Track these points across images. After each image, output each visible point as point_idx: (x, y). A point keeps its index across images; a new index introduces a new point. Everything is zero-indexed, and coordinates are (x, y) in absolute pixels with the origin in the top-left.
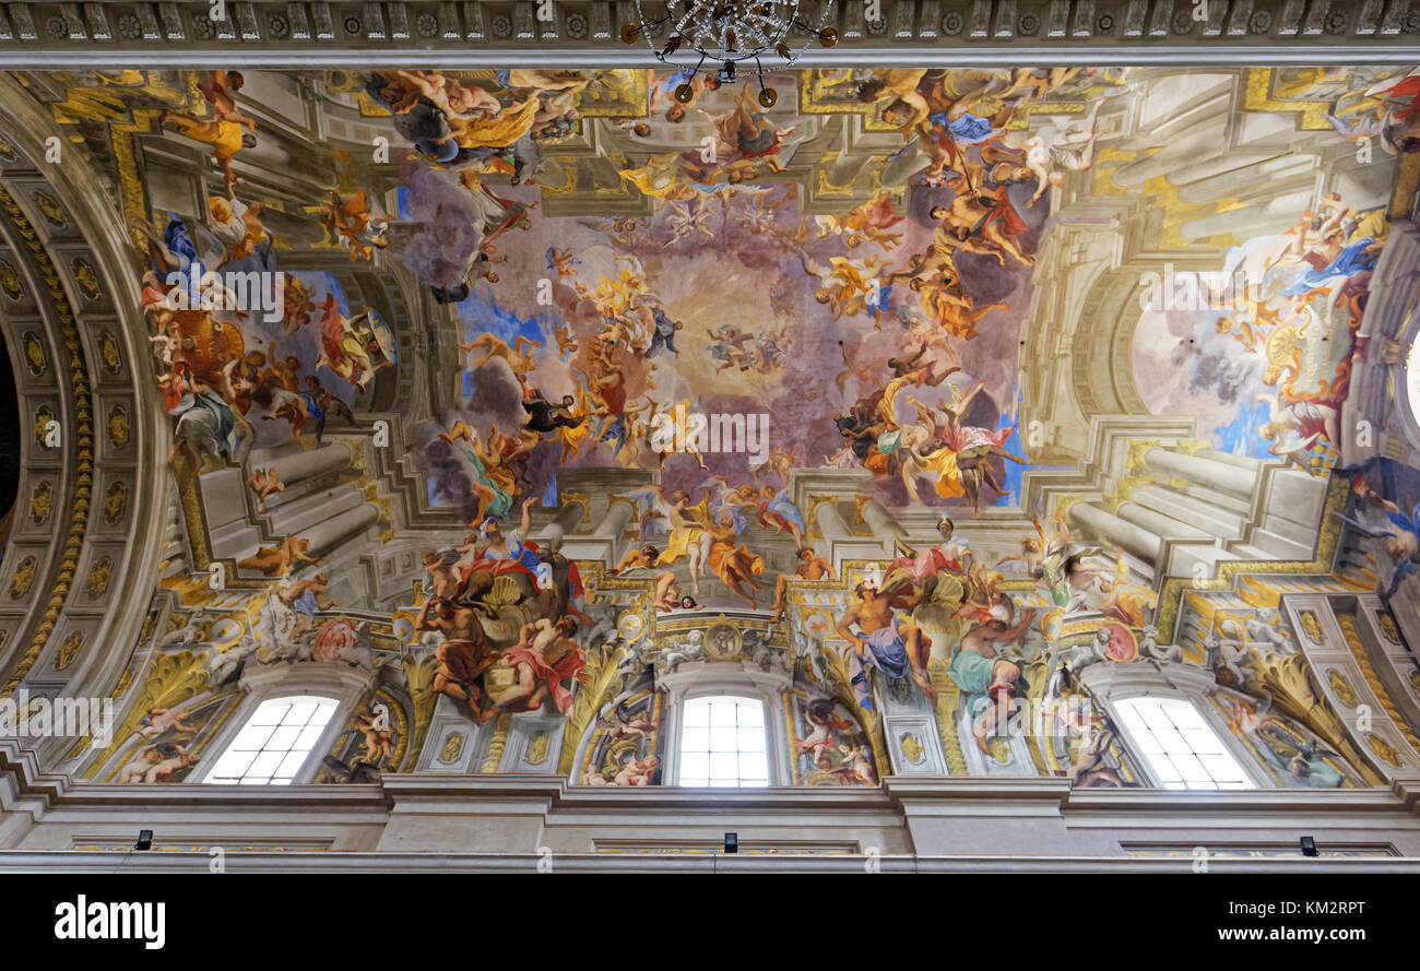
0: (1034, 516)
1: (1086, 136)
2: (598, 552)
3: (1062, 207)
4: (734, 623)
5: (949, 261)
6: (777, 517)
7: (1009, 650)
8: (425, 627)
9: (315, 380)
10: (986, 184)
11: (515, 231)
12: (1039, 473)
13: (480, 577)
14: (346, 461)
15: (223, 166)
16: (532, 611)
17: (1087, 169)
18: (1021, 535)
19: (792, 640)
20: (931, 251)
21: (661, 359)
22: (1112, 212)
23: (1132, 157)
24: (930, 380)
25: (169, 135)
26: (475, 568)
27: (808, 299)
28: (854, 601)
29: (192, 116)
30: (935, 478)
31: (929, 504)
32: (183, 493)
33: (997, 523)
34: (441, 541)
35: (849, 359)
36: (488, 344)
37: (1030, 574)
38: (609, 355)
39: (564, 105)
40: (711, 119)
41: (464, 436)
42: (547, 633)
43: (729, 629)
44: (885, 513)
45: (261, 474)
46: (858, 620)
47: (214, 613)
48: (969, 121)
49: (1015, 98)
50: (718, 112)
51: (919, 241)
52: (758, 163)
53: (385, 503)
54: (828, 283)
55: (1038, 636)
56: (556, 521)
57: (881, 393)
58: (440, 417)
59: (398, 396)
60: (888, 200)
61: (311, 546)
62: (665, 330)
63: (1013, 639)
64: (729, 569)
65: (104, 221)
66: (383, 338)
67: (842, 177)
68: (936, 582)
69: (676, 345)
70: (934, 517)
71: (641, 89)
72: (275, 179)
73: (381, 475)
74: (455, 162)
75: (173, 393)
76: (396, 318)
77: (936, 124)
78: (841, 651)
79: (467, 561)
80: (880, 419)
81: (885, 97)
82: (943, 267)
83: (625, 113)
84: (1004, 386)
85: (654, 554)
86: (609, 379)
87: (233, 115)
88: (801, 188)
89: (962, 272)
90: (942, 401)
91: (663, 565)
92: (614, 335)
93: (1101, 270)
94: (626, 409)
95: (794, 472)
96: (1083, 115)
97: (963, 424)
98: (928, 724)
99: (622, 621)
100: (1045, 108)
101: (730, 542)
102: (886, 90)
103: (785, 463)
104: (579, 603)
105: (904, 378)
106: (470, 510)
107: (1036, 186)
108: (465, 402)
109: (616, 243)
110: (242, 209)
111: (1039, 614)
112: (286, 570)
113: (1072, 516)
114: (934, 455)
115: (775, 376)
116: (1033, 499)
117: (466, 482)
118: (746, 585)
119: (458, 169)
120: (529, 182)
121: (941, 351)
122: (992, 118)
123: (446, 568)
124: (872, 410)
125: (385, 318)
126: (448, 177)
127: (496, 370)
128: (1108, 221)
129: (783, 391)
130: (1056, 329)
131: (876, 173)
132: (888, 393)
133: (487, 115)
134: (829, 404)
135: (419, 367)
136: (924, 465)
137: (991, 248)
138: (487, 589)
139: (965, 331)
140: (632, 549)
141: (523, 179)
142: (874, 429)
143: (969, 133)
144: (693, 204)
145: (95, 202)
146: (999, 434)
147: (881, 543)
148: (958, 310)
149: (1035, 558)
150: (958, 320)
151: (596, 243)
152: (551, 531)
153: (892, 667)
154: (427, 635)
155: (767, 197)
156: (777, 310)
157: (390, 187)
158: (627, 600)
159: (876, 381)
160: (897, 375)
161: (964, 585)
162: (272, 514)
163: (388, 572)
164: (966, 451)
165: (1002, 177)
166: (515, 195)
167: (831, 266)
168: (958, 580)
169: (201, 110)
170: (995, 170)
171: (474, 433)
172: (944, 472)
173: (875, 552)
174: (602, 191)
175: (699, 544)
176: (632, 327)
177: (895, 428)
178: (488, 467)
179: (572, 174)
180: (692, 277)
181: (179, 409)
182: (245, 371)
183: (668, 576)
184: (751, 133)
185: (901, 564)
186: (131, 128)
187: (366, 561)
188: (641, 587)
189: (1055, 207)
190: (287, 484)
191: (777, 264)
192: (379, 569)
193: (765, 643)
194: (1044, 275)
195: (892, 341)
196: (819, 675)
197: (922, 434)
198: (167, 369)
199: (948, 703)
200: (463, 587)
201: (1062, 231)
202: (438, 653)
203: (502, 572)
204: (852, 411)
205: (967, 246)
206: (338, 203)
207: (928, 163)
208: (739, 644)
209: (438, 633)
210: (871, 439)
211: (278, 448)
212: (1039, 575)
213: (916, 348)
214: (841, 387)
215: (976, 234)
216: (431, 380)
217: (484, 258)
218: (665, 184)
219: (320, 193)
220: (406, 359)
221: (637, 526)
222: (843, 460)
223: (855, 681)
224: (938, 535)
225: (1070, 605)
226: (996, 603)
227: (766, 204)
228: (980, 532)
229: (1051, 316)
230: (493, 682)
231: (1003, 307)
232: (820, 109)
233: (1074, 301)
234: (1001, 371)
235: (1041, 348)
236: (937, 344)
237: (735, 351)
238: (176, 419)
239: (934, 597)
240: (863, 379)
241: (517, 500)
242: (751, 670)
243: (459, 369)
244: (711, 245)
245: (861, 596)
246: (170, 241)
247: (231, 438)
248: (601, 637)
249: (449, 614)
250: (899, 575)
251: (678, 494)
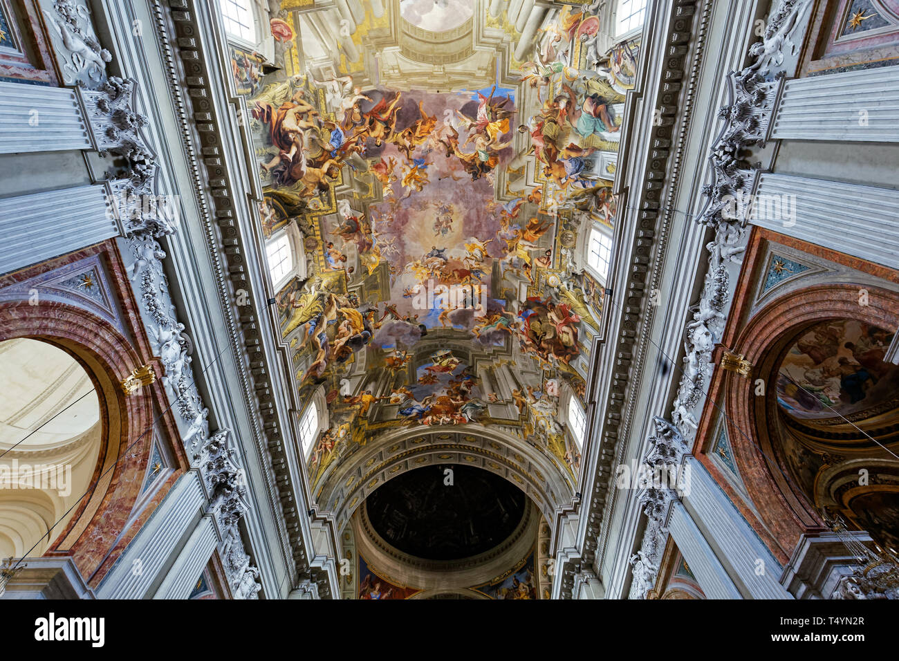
0: (520, 81)
1: (335, 83)
2: (524, 288)
3: (371, 84)
4: (560, 233)
5: (400, 134)
6: (514, 210)
7: (579, 101)
8: (547, 359)
9: (457, 376)
10: (363, 124)
11: (397, 309)
12: (499, 78)
13: (531, 335)
14: (486, 371)
15: (379, 400)
16: (544, 319)
17: (351, 77)
18: (528, 88)
19: (567, 209)
20: (396, 143)
21: (448, 255)
22: (372, 58)
23: (343, 56)
24: (456, 137)
25: (368, 415)
26: (527, 335)
27: (420, 195)
28: (552, 179)
29: (360, 409)
30: (500, 133)
31: (512, 137)
32: (496, 423)
33: (522, 101)
34: (516, 345)
35: (446, 175)
36: (442, 318)
37: (546, 85)
38: (446, 275)
39: (343, 299)
40: (345, 244)
41: (478, 330)
42: (552, 315)
43: (562, 236)
44: (514, 159)
45: (490, 399)
46: (560, 178)
47: (536, 426)
48: (333, 140)
49: (319, 124)
50: (342, 242)
51: (391, 150)
52: (361, 224)
53: (502, 361)
54: (414, 187)
55: (575, 83)
56: (511, 302)
57: (462, 160)
58: (471, 337)
59: (462, 350)
60: (374, 166)
61: (516, 389)
62: (436, 253)
63: (575, 98)
64: (535, 233)
65: (399, 434)
66: (441, 353)
67: (364, 188)
68: (547, 136)
69: (442, 249)
70: (518, 135)
71: (333, 274)
72: (382, 385)
73: (492, 361)
74: (370, 331)
75: (461, 420)
76: (433, 348)
77: (336, 155)
78: (572, 189)
79: (524, 338)
80: (473, 160)
81: (325, 180)
82: (403, 136)
83: (344, 278)
84: (459, 99)
85: (526, 265)
86: (456, 275)
87: (360, 396)
88: (372, 204)
89: (405, 127)
90: (465, 131)
91: (531, 262)
92: (438, 273)
93: (401, 56)
94: (468, 269)
95: (496, 201)
96: (324, 89)
97: (476, 120)
98: (604, 155)
99: (551, 284)
100: (323, 108)
101: (524, 232)
102: (322, 181)
103: (491, 204)
104: (543, 300)
105: (455, 150)
106: (505, 333)
107: (362, 100)
108: (465, 328)
109: (400, 273)
110: (394, 394)
111: (565, 81)
112: (524, 399)
113: (521, 60)
114: (489, 134)
115: (455, 208)
116: (512, 82)
117: (495, 332)
118: (543, 227)
119: (373, 330)
120: (377, 306)
121: (442, 133)
122: (330, 131)
123: (527, 346)
124: (469, 164)
125: (434, 352)
126: (376, 334)
127: (453, 316)
128: (376, 59)
129: (461, 204)
130: (431, 75)
131: (362, 174)
132: (462, 157)
133: (350, 323)
134: (466, 184)
135: (451, 342)
136: (494, 139)
137: (393, 115)
138: (535, 333)
139: (433, 122)
140: (524, 274)
141: (375, 308)
142: (478, 163)
143: (339, 139)
144: (381, 246)
145: (392, 436)
146: (481, 100)
147: (528, 162)
148: (423, 127)
149: (539, 82)
150: (428, 125)
151: (400, 280)
152: (515, 304)
153: (580, 167)
154: (549, 360)
155: (377, 218)
156: (426, 208)
157: (382, 351)
158: (543, 280)
159: (456, 163)
160: (453, 153)
161: (549, 121)
162: (504, 398)
163: (526, 366)
164: (488, 118)
165: (359, 117)
166: (382, 310)
167: (406, 186)
168: (547, 124)
169: (358, 407)
170: (356, 121)
171: (477, 327)
172: (497, 129)
173: (532, 165)
174: (378, 280)
175: (524, 245)
176: (435, 266)
177: (477, 153)
178: (490, 323)
179: (372, 292)
180: (413, 243)
181: (467, 419)
182: (454, 397)
183: (535, 261)
184: (349, 229)
185: (537, 153)
186: (367, 425)
187: (522, 372)
188: (539, 273)
189: (371, 88)
190: (494, 391)
191: (406, 209)
192: (525, 369)
193: (570, 221)
194: (405, 85)
195: (439, 156)
196: (584, 200)
197: (480, 140)
198: (452, 420)
199: (597, 143)
200: (534, 342)
201: (383, 81)
202: (556, 358)
203: (529, 326)
204: (469, 173)
205: (393, 127)
206: (390, 366)
207: (355, 153)
208: (569, 232)
209: (549, 355)
210: (482, 165)
211: (482, 391)
212: (547, 80)
213: (441, 144)
214: (459, 178)
215: (387, 123)
216: (457, 339)
217: (408, 320)
218: (374, 258)
219: (386, 372)
220: (448, 347)
221: (515, 270)
222: (491, 177)
223: (584, 186)
224: (526, 133)
225: (563, 62)
226: (558, 106)
227: (379, 218)
228: (526, 110)
229: (425, 79)
230: (567, 343)
231: (421, 104)
232: (334, 205)
233: (417, 68)
234: (452, 101)
235: (440, 81)
236: (439, 135)
237: (444, 225)
238: (470, 420)
239: (553, 138)
240: (455, 169)
241: (502, 315)
242: (580, 230)
243: (452, 329)
244: (399, 237)
245: (550, 175)
246: (408, 414)
247: (478, 405)
248: (556, 294)
249: (543, 349)
250: (542, 155)
251: (503, 252)
